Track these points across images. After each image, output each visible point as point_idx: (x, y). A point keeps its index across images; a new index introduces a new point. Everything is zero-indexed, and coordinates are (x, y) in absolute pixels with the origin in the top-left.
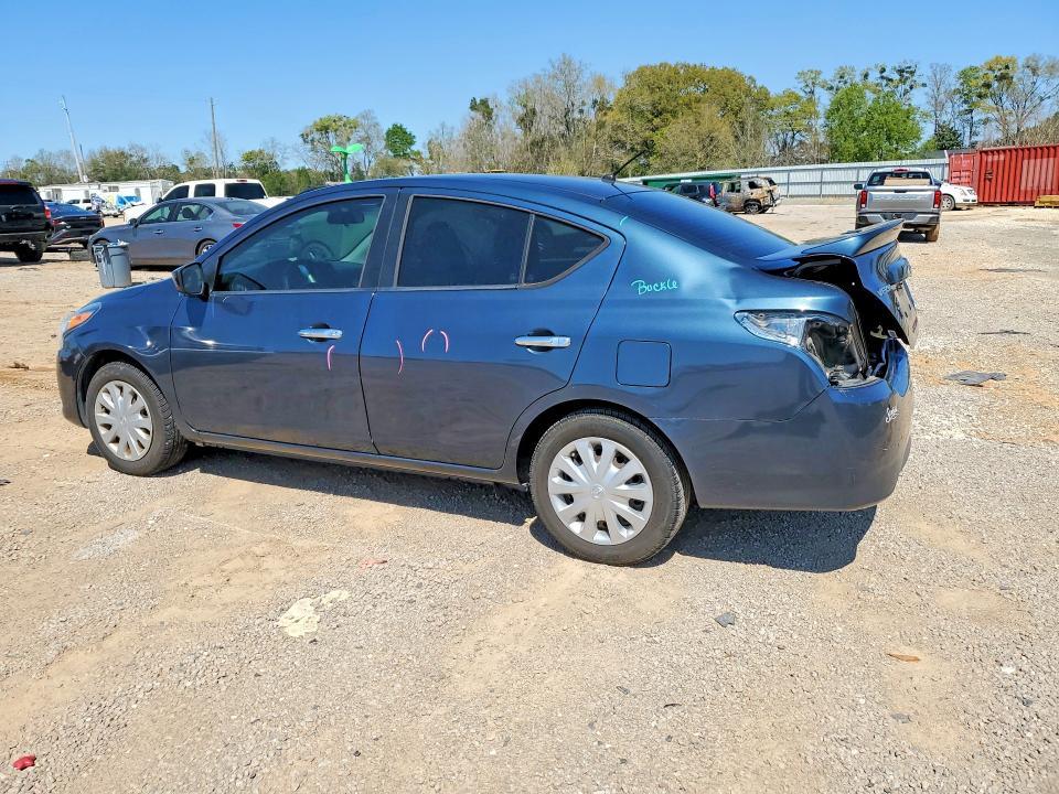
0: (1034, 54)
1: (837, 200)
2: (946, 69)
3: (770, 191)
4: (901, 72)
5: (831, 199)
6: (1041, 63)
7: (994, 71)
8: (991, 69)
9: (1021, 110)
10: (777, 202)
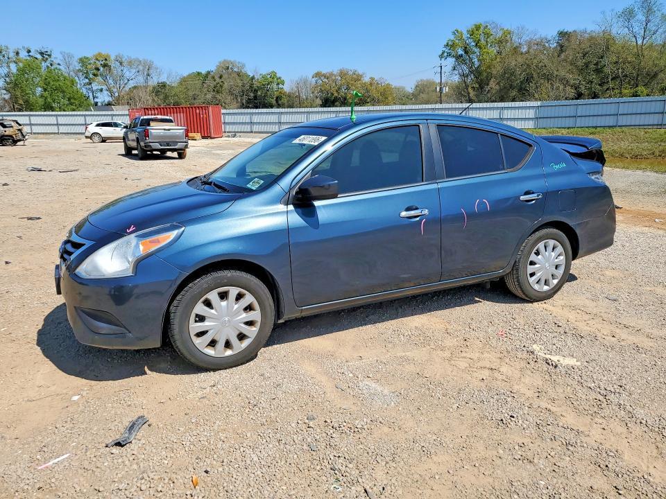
0: (119, 54)
1: (44, 136)
2: (70, 56)
3: (19, 130)
4: (42, 54)
5: (42, 136)
6: (124, 60)
7: (99, 61)
8: (97, 59)
9: (118, 86)
10: (27, 137)
